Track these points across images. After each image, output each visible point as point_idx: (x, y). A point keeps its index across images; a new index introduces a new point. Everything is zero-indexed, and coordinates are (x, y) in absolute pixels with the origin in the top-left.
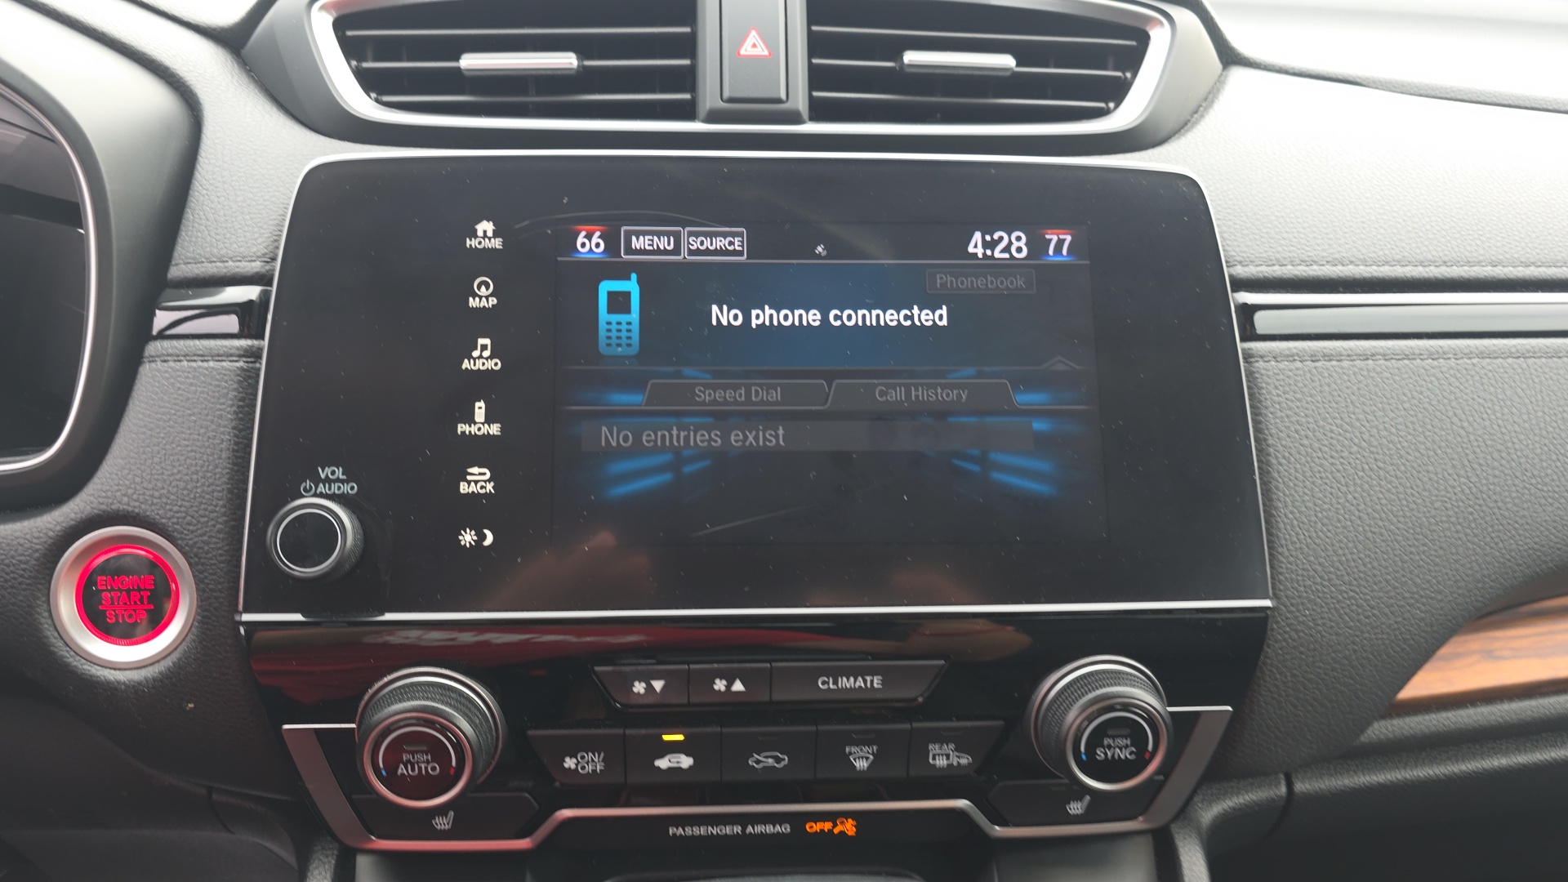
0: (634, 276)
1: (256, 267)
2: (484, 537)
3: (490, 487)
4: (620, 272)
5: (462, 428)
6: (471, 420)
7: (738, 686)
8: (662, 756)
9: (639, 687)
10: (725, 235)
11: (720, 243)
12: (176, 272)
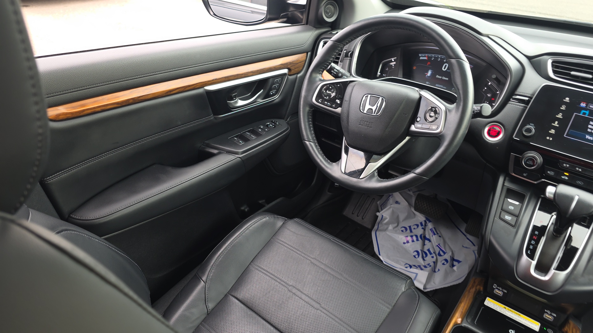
0: (588, 111)
1: (529, 95)
2: (550, 139)
3: (554, 133)
4: (586, 110)
5: (553, 124)
7: (580, 170)
8: (563, 176)
9: (565, 165)
12: (516, 93)
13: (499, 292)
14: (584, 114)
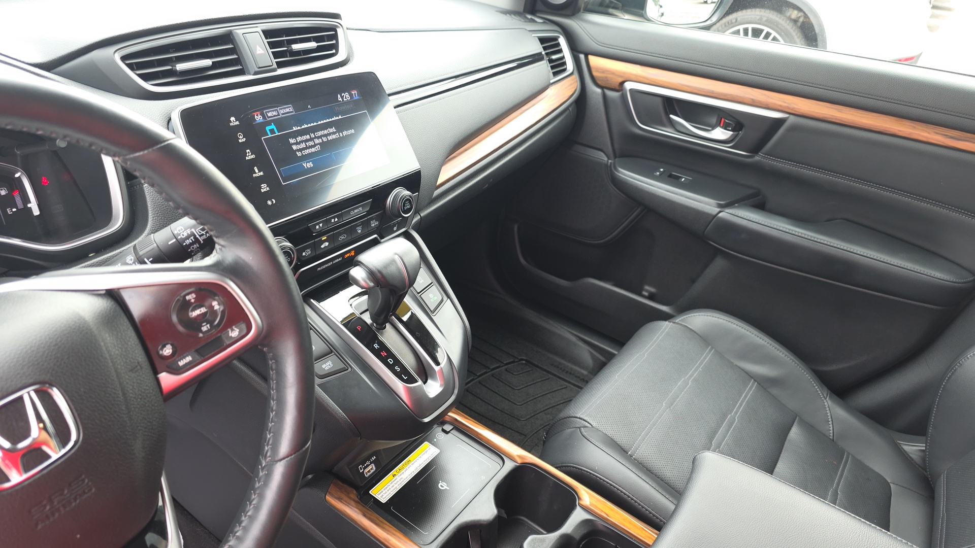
0: (272, 124)
2: (273, 202)
3: (268, 189)
4: (269, 123)
5: (254, 175)
6: (255, 173)
7: (336, 220)
8: (322, 244)
9: (317, 227)
10: (288, 107)
11: (287, 110)
13: (370, 469)
14: (272, 131)
